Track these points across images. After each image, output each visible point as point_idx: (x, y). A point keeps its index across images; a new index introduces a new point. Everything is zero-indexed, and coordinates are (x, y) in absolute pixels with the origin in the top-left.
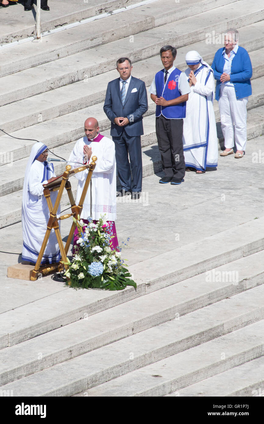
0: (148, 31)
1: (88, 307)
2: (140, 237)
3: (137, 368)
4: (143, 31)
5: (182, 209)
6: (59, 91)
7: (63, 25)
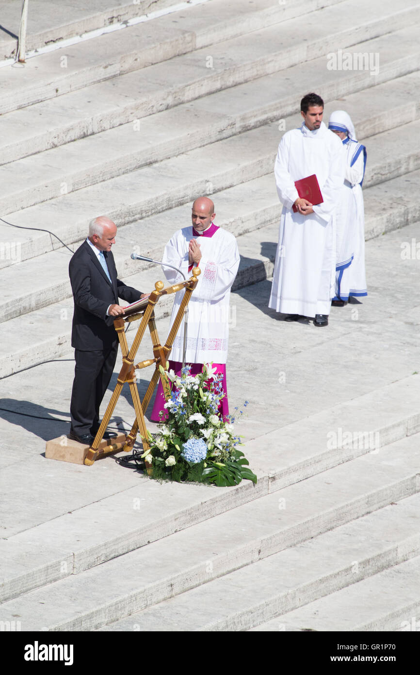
0: (186, 55)
1: (188, 512)
2: (239, 397)
3: (275, 616)
4: (178, 55)
5: (292, 353)
6: (67, 150)
7: (57, 41)
